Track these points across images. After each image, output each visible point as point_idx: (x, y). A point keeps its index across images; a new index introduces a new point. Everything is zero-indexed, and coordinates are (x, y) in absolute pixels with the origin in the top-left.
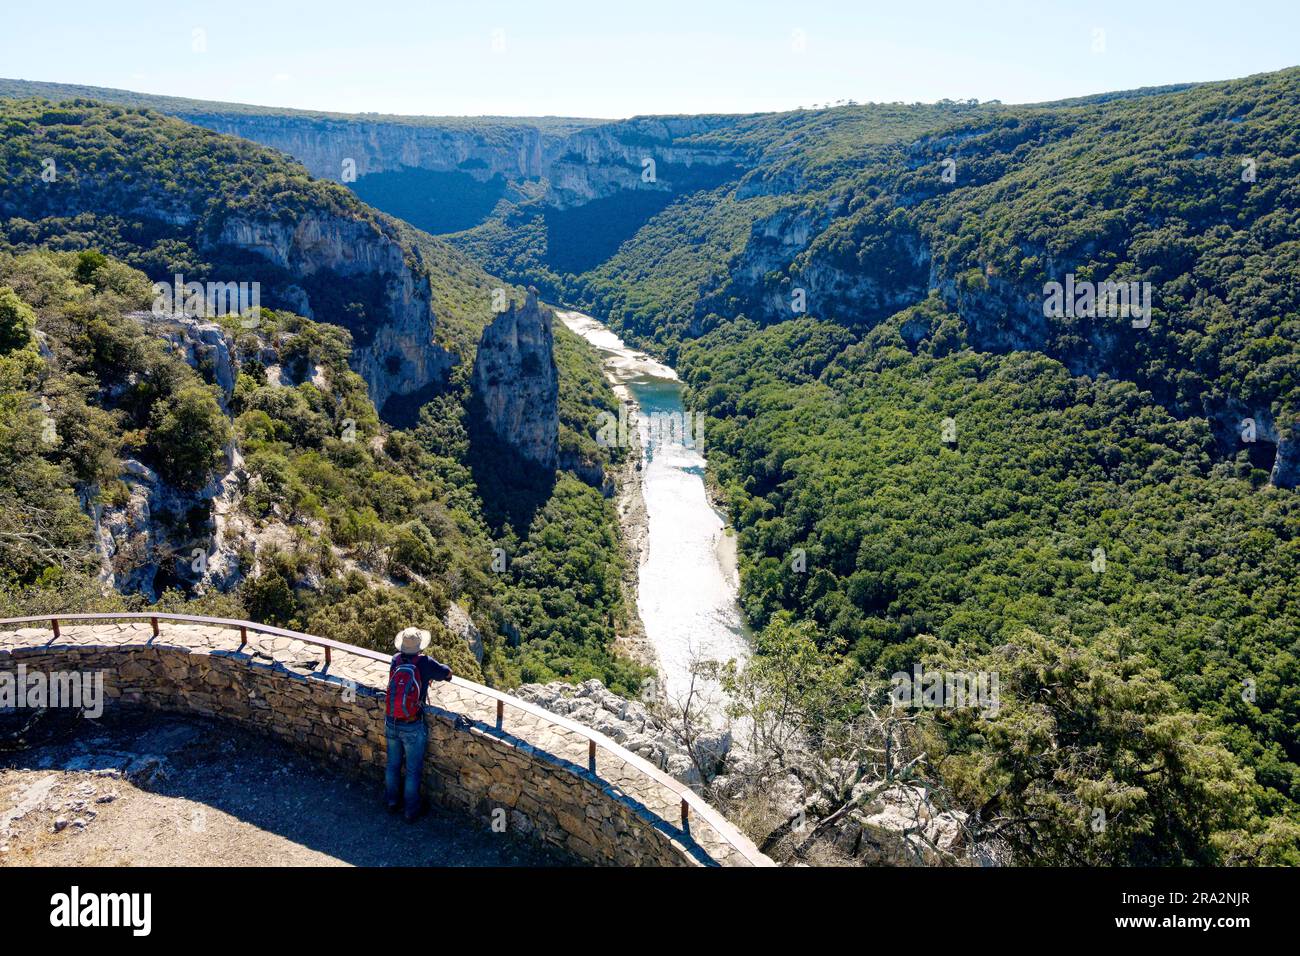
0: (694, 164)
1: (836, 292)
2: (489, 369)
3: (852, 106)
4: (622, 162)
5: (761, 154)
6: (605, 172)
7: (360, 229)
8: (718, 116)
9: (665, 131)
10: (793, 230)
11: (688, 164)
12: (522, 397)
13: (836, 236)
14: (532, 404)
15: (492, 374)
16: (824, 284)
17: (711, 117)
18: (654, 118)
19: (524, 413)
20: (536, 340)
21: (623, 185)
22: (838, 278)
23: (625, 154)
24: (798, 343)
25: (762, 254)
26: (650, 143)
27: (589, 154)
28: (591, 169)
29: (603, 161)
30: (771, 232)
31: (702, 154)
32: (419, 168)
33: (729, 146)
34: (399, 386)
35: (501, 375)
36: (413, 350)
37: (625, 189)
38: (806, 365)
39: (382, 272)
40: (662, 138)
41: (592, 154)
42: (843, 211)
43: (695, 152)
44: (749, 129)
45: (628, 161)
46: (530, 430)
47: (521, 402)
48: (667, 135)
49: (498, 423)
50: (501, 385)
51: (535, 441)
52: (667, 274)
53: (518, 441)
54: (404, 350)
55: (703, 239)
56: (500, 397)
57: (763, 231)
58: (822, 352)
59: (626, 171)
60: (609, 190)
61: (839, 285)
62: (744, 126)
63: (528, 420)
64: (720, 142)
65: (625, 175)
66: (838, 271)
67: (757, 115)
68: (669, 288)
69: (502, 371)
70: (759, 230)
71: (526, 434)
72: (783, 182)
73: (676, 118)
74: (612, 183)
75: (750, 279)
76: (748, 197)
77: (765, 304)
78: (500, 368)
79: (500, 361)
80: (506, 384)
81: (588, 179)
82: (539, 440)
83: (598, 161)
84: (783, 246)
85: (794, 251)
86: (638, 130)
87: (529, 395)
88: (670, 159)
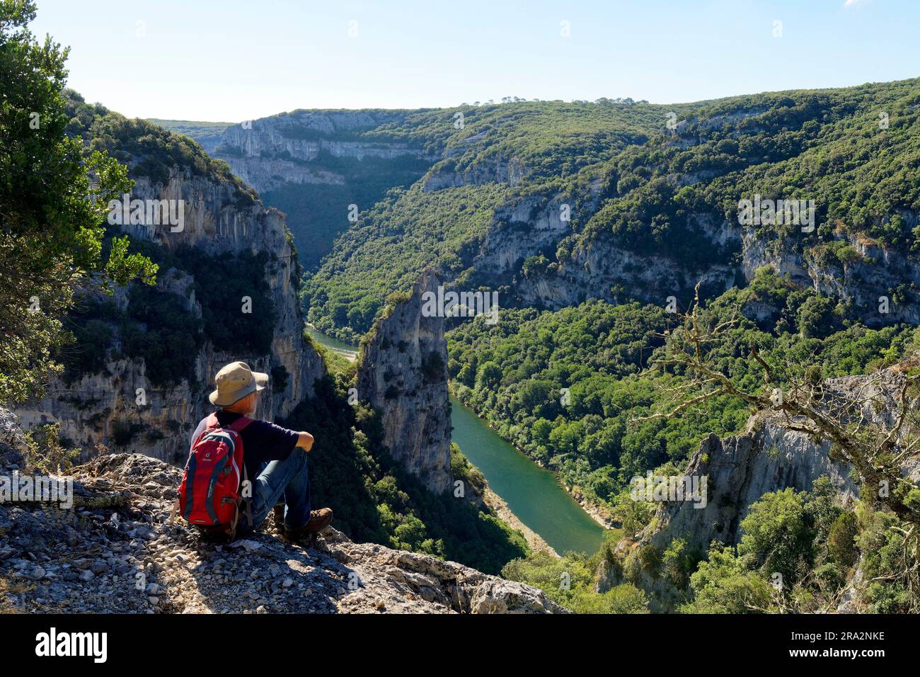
0: (367, 158)
1: (627, 276)
2: (387, 377)
3: (519, 103)
4: (286, 156)
5: (442, 147)
6: (267, 166)
7: (225, 194)
8: (384, 111)
9: (330, 124)
10: (548, 215)
11: (360, 157)
12: (423, 411)
13: (618, 216)
14: (435, 419)
15: (390, 383)
16: (608, 267)
17: (377, 111)
18: (317, 112)
19: (426, 432)
21: (287, 179)
22: (626, 260)
23: (289, 148)
24: (600, 330)
25: (511, 240)
26: (313, 136)
27: (249, 148)
28: (252, 163)
29: (265, 155)
30: (521, 216)
31: (375, 147)
33: (404, 140)
35: (401, 384)
36: (290, 357)
37: (290, 183)
38: (624, 353)
39: (255, 252)
40: (328, 132)
41: (252, 148)
42: (610, 192)
43: (366, 145)
44: (421, 123)
45: (292, 155)
46: (433, 455)
47: (422, 417)
48: (333, 129)
49: (395, 448)
50: (401, 397)
51: (435, 468)
52: (370, 266)
53: (417, 471)
54: (282, 358)
55: (400, 231)
56: (399, 413)
57: (509, 217)
58: (638, 339)
59: (291, 165)
60: (271, 183)
61: (628, 268)
62: (414, 121)
63: (430, 442)
64: (392, 136)
65: (289, 169)
66: (626, 254)
67: (423, 110)
68: (380, 281)
69: (402, 378)
70: (504, 216)
71: (426, 461)
73: (342, 113)
74: (275, 177)
75: (496, 267)
76: (440, 188)
77: (523, 292)
78: (400, 374)
79: (400, 365)
80: (407, 395)
81: (249, 173)
82: (440, 467)
83: (259, 155)
84: (536, 231)
85: (550, 236)
86: (301, 123)
87: (431, 408)
88: (338, 152)
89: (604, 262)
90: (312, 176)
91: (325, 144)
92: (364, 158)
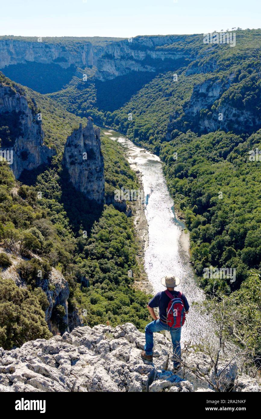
0: (166, 59)
1: (233, 119)
2: (70, 157)
4: (131, 58)
5: (197, 54)
6: (123, 63)
7: (6, 90)
8: (176, 36)
9: (151, 43)
10: (213, 90)
11: (163, 59)
12: (87, 170)
13: (233, 92)
14: (91, 173)
15: (72, 159)
16: (228, 115)
17: (173, 36)
18: (146, 37)
19: (88, 178)
20: (92, 142)
21: (132, 69)
22: (234, 112)
23: (133, 54)
24: (216, 143)
25: (198, 101)
26: (144, 49)
27: (115, 55)
28: (117, 61)
29: (123, 58)
30: (203, 90)
31: (170, 54)
32: (34, 62)
33: (182, 50)
34: (28, 166)
35: (76, 160)
37: (133, 71)
38: (220, 153)
39: (17, 111)
40: (150, 46)
41: (117, 54)
42: (236, 80)
43: (166, 53)
44: (191, 42)
45: (134, 57)
46: (91, 186)
47: (86, 173)
48: (152, 45)
49: (76, 183)
50: (76, 165)
51: (93, 191)
52: (154, 111)
53: (85, 191)
54: (29, 148)
55: (170, 95)
56: (76, 170)
57: (199, 90)
58: (227, 147)
59: (134, 62)
60: (125, 71)
61: (234, 115)
62: (189, 40)
63: (90, 181)
64: (177, 48)
65: (133, 64)
66: (234, 109)
67: (195, 35)
68: (155, 118)
69: (76, 158)
70: (197, 90)
71: (89, 188)
72: (207, 67)
73: (157, 37)
74: (127, 68)
75: (193, 113)
76: (192, 74)
77: (200, 125)
78: (76, 156)
79: (76, 153)
80: (79, 164)
81: (116, 66)
82: (95, 191)
83: (120, 58)
84: (208, 97)
85: (213, 100)
86: (139, 43)
87: (90, 169)
88: (154, 56)
89: (227, 112)
90: (142, 67)
91: (149, 52)
92: (165, 59)
